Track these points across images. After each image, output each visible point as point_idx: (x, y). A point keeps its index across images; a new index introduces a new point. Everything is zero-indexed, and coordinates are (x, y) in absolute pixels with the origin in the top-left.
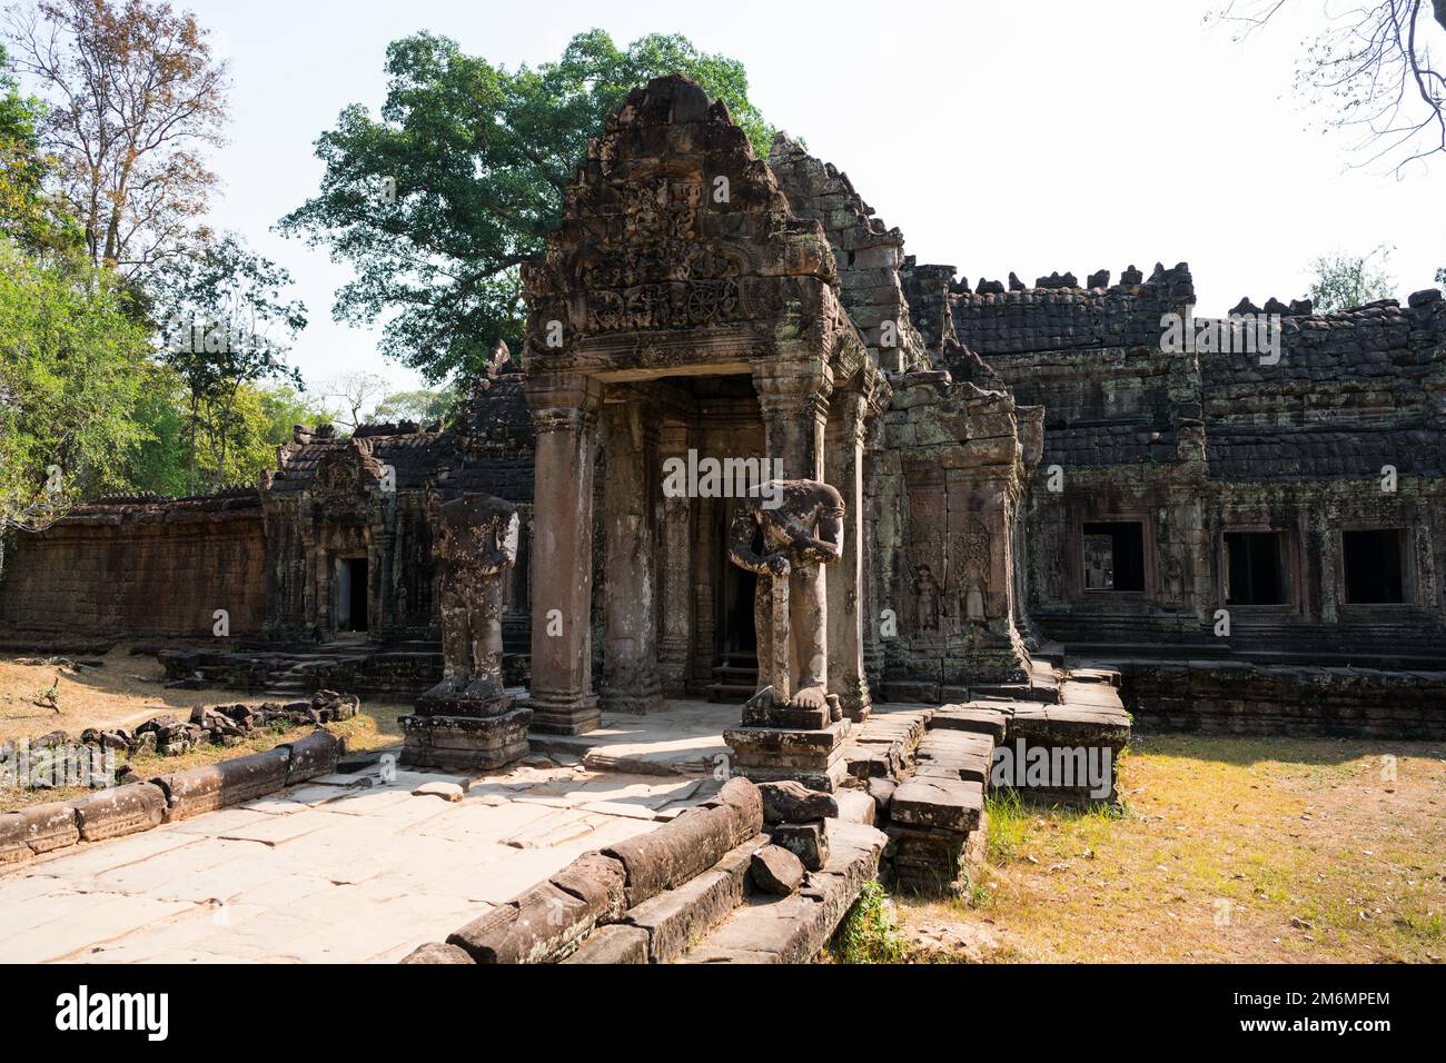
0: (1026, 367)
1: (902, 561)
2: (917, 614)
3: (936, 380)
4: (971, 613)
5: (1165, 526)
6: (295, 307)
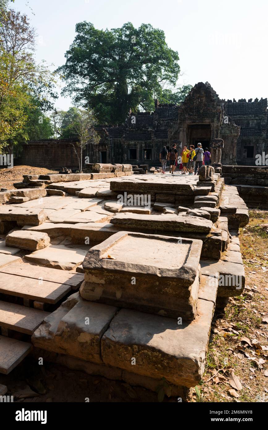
0: (236, 118)
2: (222, 158)
4: (230, 158)
5: (258, 147)
6: (55, 93)
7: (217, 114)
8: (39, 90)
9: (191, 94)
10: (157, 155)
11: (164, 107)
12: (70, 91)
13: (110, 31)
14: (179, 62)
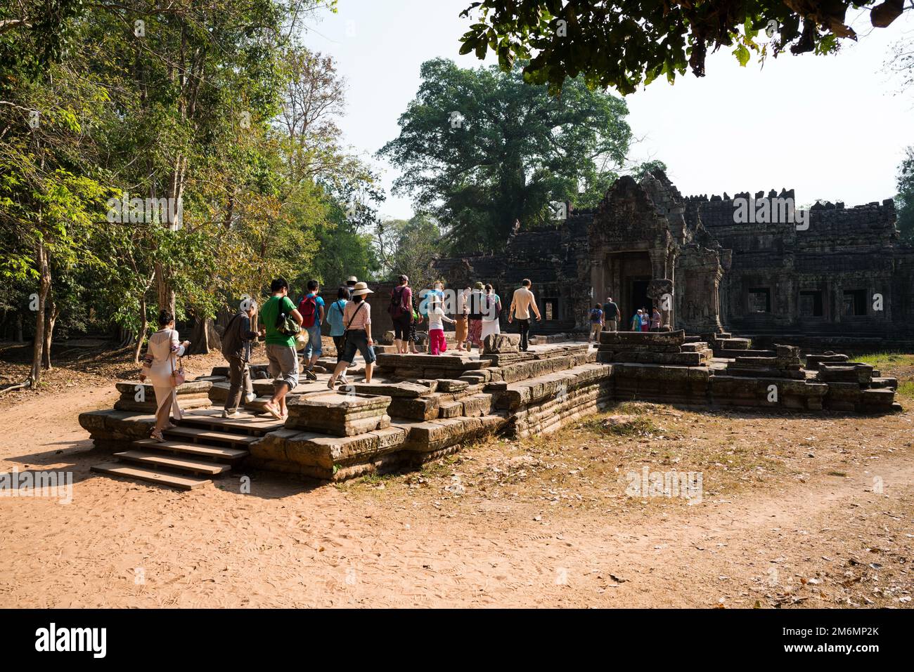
1: (684, 299)
2: (688, 315)
3: (695, 247)
4: (705, 314)
5: (778, 289)
6: (380, 191)
7: (660, 234)
8: (349, 188)
9: (609, 197)
10: (568, 310)
11: (583, 215)
12: (410, 184)
13: (487, 69)
14: (627, 119)
